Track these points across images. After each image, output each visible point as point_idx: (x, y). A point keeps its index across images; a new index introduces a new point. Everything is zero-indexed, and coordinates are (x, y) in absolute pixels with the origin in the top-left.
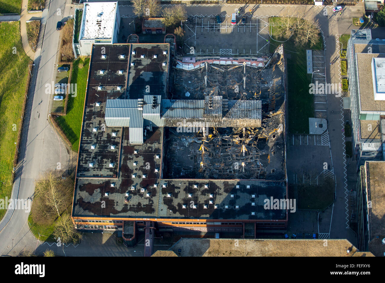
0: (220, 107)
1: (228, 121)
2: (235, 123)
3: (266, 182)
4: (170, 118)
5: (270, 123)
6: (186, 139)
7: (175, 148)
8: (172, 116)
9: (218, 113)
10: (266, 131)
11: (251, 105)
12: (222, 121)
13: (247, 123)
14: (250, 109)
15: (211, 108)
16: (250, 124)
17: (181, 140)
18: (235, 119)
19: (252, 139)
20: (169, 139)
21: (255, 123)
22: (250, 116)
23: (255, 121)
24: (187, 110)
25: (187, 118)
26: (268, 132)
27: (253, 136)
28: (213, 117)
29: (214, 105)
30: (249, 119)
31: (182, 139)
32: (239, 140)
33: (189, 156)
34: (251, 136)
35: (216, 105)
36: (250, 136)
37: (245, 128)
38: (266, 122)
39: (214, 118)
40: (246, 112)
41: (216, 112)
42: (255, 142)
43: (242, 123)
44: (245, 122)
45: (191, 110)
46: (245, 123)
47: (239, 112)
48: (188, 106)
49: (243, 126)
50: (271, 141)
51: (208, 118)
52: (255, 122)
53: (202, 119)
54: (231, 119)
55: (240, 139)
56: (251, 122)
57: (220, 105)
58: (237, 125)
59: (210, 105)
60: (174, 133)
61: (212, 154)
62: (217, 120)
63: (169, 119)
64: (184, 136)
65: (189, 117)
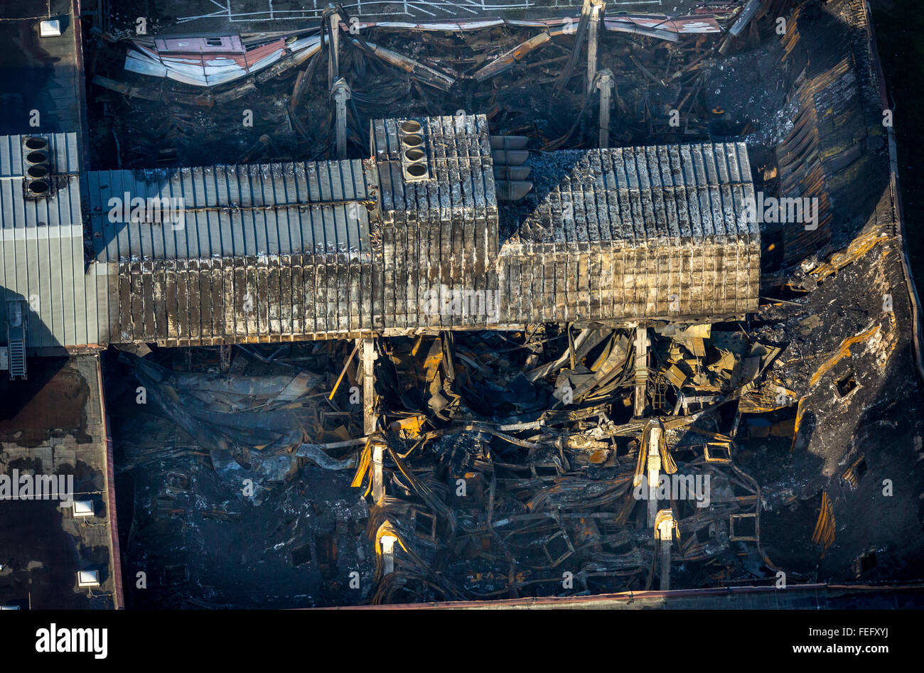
0: (483, 169)
1: (539, 263)
2: (583, 282)
3: (833, 595)
4: (148, 266)
5: (806, 322)
6: (246, 466)
7: (179, 502)
8: (159, 252)
9: (470, 201)
10: (788, 366)
11: (678, 167)
12: (500, 269)
13: (661, 279)
14: (675, 185)
15: (419, 179)
16: (685, 286)
17: (212, 469)
18: (583, 248)
19: (695, 417)
20: (130, 467)
21: (715, 274)
22: (681, 224)
23: (720, 253)
24: (260, 218)
25: (263, 259)
26: (801, 371)
27: (701, 400)
28: (436, 231)
29: (442, 161)
30: (678, 240)
31: (217, 464)
32: (608, 441)
33: (282, 550)
34: (692, 399)
35: (455, 158)
36: (685, 402)
37: (651, 333)
38: (777, 321)
39: (447, 247)
40: (650, 207)
41: (457, 197)
42: (719, 436)
43: (629, 279)
44: (652, 265)
45: (282, 214)
46: (650, 280)
47: (603, 207)
48: (258, 196)
49: (635, 309)
50: (826, 423)
51: (404, 240)
52: (720, 270)
53: (364, 257)
54: (560, 248)
55: (615, 430)
56: (692, 263)
57: (478, 158)
58: (595, 304)
59: (411, 163)
60: (164, 407)
61: (435, 518)
62: (465, 256)
63: (145, 271)
64: (230, 445)
65: (274, 247)
